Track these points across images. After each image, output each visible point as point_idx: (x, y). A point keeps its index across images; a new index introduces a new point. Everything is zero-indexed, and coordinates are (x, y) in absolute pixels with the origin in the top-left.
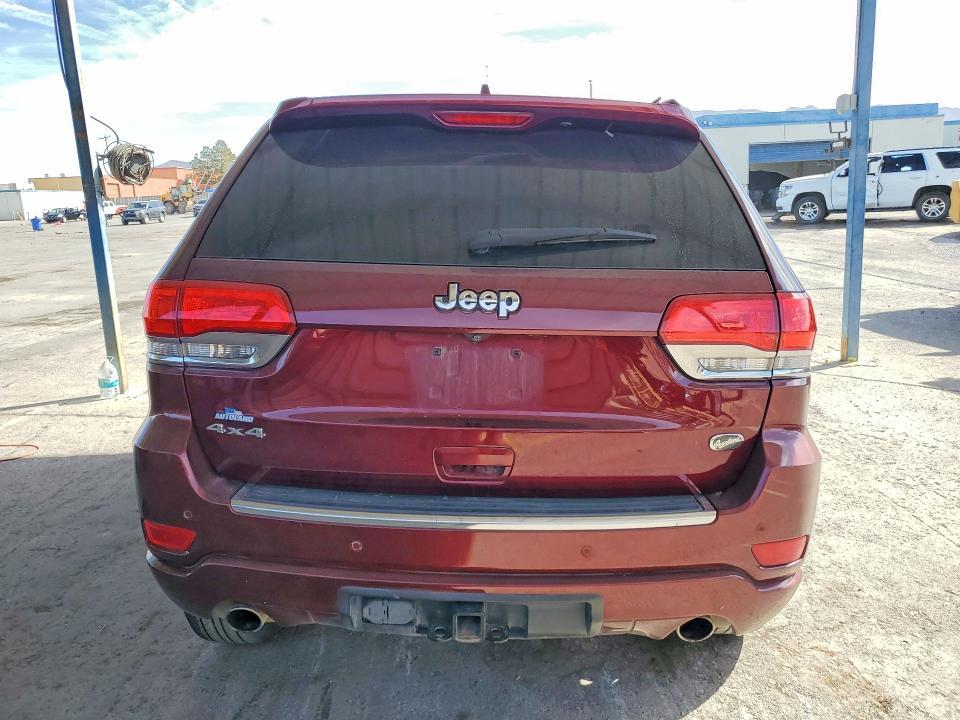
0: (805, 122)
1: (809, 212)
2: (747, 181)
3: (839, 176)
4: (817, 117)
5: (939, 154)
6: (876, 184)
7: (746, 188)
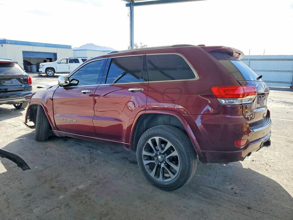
0: (39, 46)
1: (50, 73)
2: (23, 63)
3: (58, 63)
4: (42, 45)
5: (82, 59)
6: (68, 66)
7: (23, 65)
